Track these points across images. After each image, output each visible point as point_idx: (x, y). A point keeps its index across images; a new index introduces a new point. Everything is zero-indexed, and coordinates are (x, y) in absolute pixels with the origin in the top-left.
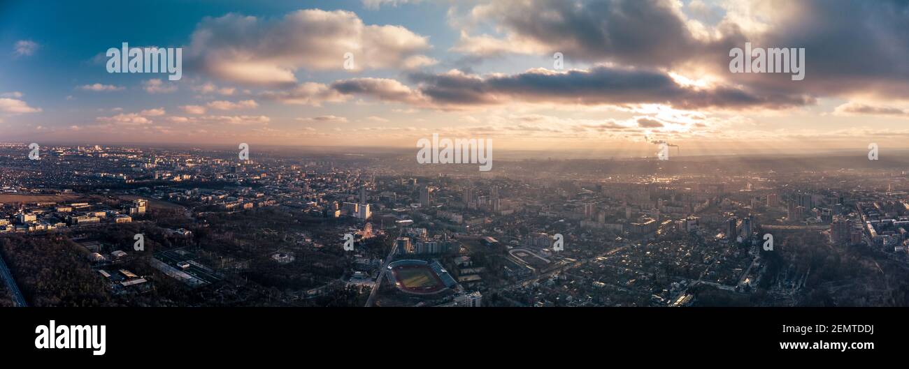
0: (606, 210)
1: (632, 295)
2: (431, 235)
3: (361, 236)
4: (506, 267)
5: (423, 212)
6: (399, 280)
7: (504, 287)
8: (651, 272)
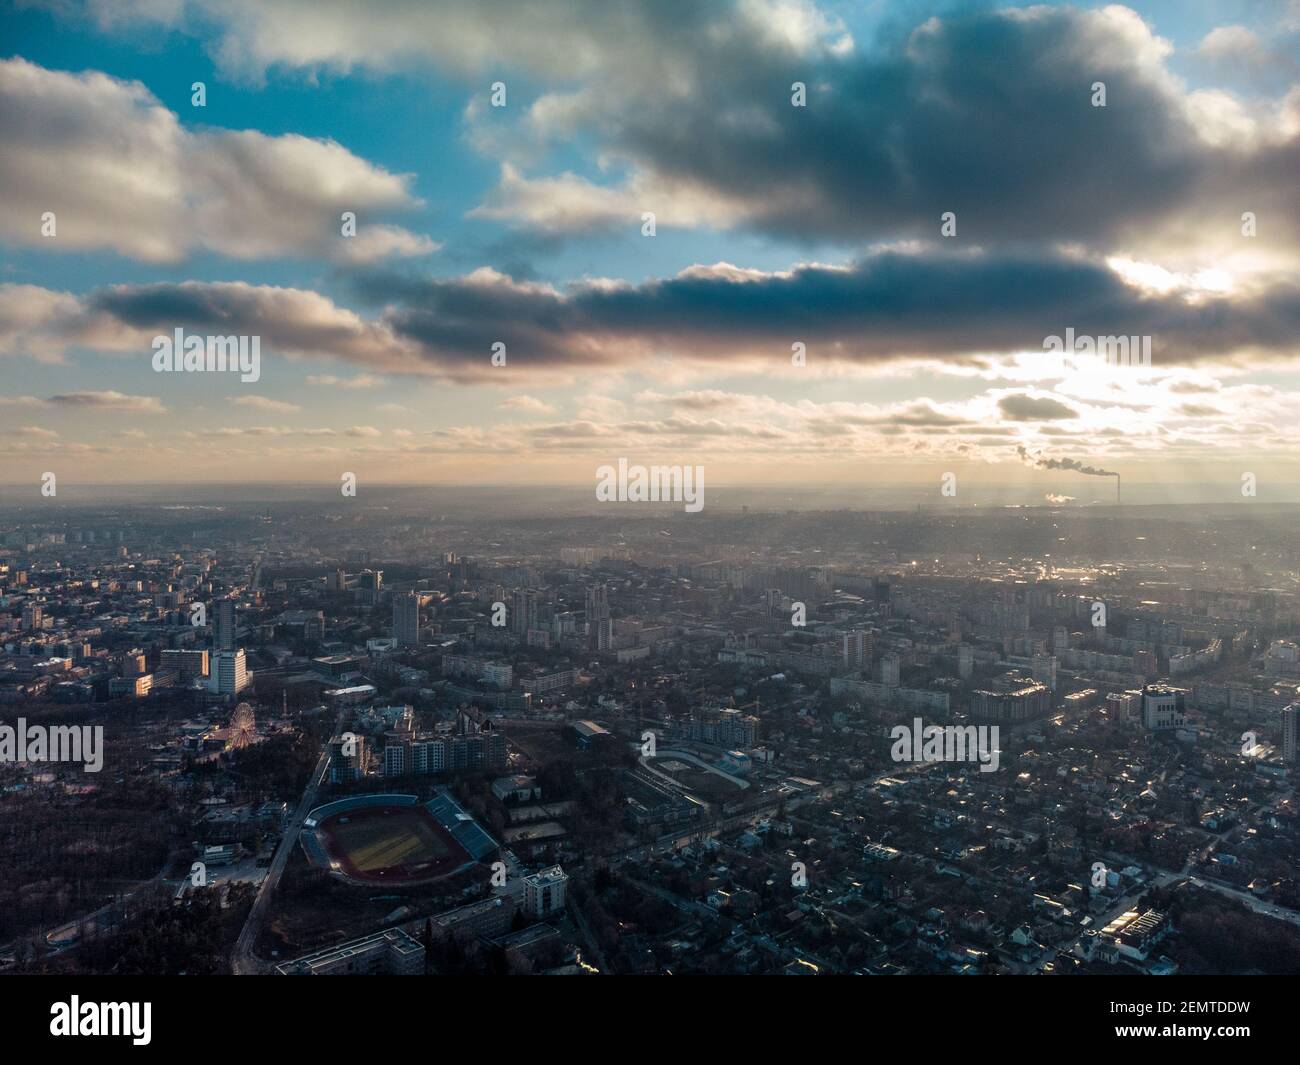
0: (901, 652)
1: (975, 888)
2: (426, 722)
3: (223, 743)
4: (630, 800)
5: (403, 660)
6: (336, 852)
7: (624, 851)
8: (1033, 830)
